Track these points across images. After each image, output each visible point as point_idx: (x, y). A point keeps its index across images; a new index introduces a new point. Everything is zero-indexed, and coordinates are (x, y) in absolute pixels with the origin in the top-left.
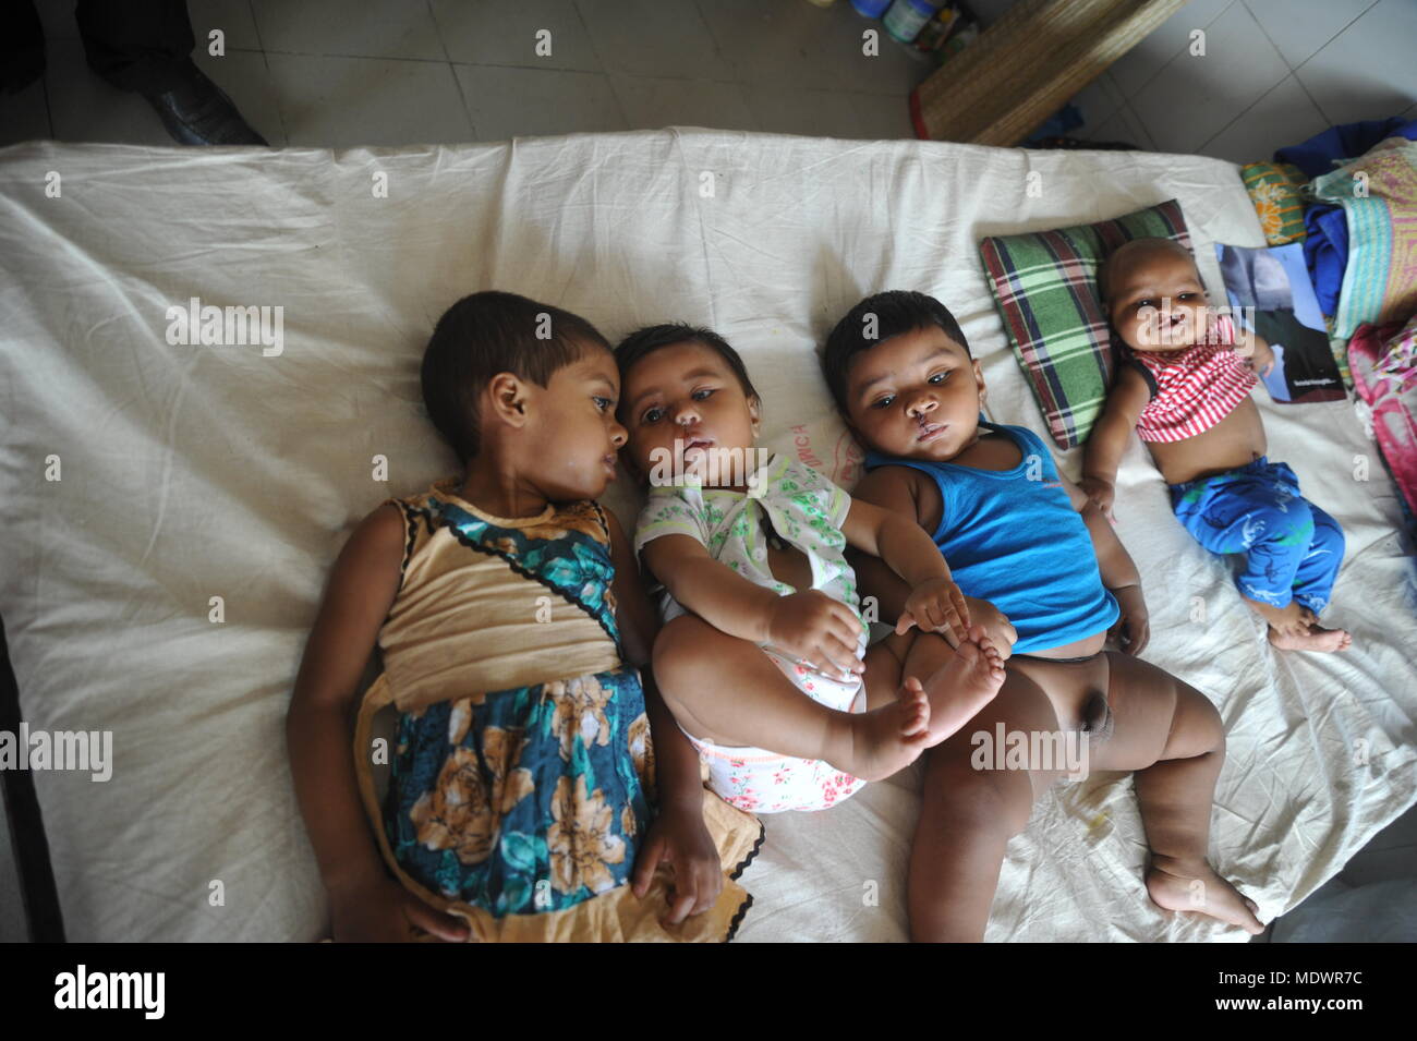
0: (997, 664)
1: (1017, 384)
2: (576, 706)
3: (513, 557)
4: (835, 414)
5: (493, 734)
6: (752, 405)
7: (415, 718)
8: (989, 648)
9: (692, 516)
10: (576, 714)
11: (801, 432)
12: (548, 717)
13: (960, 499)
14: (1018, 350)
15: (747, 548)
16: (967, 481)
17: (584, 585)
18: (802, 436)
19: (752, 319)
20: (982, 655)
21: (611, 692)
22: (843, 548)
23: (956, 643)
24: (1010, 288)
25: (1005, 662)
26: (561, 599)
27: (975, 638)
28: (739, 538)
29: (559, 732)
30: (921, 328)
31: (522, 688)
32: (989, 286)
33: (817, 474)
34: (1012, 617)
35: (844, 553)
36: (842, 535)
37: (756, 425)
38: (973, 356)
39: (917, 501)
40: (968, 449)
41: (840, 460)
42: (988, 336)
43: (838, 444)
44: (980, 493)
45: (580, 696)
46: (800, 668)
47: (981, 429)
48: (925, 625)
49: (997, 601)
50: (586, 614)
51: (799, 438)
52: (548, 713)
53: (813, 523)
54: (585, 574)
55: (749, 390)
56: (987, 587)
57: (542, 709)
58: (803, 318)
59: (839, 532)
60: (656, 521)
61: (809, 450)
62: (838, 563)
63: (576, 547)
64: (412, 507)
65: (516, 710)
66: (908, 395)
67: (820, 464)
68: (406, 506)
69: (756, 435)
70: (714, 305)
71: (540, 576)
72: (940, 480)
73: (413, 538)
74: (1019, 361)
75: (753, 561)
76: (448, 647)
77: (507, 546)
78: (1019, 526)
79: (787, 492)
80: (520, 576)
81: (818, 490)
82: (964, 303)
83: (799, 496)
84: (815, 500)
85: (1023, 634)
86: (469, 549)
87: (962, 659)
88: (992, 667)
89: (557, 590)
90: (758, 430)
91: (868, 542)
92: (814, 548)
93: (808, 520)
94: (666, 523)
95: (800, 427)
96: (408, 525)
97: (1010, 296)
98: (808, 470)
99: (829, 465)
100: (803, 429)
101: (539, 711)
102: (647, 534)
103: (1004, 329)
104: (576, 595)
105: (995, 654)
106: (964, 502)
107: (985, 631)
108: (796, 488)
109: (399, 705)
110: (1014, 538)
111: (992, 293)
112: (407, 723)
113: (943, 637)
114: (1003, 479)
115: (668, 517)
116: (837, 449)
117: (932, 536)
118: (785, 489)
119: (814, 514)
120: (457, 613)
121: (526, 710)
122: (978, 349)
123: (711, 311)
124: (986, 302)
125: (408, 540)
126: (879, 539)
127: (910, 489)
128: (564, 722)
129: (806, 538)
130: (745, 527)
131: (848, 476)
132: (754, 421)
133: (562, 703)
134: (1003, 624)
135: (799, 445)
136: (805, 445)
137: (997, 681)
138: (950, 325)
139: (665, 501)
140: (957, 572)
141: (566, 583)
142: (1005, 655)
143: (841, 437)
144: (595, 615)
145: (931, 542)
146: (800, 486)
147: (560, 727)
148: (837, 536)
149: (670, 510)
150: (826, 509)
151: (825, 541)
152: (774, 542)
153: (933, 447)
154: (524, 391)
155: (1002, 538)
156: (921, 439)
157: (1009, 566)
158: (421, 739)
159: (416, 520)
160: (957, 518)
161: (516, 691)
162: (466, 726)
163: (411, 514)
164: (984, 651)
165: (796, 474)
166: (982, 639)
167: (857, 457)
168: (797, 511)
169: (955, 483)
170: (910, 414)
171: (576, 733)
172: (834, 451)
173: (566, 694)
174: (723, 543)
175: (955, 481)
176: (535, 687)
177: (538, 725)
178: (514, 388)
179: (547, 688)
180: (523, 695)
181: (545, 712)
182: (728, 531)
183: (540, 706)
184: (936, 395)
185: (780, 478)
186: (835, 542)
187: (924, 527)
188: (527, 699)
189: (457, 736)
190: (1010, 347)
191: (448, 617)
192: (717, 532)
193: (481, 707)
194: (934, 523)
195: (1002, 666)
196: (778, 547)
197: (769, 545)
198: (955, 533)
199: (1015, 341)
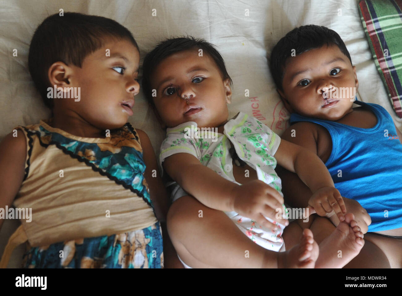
0: (360, 235)
1: (376, 80)
2: (132, 248)
3: (94, 163)
4: (275, 91)
5: (87, 261)
6: (227, 85)
7: (41, 251)
8: (355, 227)
9: (192, 144)
10: (131, 252)
11: (255, 100)
12: (117, 253)
13: (341, 143)
14: (377, 61)
15: (222, 164)
16: (346, 133)
17: (133, 177)
18: (255, 103)
19: (231, 36)
20: (351, 230)
21: (149, 240)
22: (275, 167)
23: (337, 222)
24: (374, 27)
25: (364, 235)
26: (121, 187)
27: (348, 220)
28: (218, 158)
29: (121, 262)
30: (328, 45)
31: (104, 236)
32: (362, 25)
33: (263, 125)
34: (369, 211)
35: (275, 169)
36: (274, 159)
37: (229, 96)
38: (353, 63)
39: (317, 143)
40: (347, 115)
41: (275, 118)
42: (359, 53)
43: (275, 109)
44: (353, 140)
45: (134, 242)
46: (249, 233)
47: (355, 104)
48: (321, 213)
49: (362, 202)
50: (135, 194)
51: (253, 104)
52: (117, 251)
53: (259, 152)
54: (134, 171)
55: (225, 76)
56: (354, 193)
57: (114, 249)
58: (260, 38)
59: (273, 158)
60: (172, 146)
61: (259, 111)
62: (273, 175)
63: (127, 156)
64: (30, 130)
65: (100, 248)
66: (319, 82)
67: (265, 119)
68: (27, 130)
69: (229, 102)
70: (210, 27)
71: (108, 173)
72: (331, 132)
73: (31, 147)
74: (377, 67)
75: (225, 172)
76: (60, 212)
77: (90, 156)
78: (374, 161)
79: (245, 134)
80: (98, 173)
81: (262, 133)
82: (348, 33)
83: (252, 137)
84: (261, 139)
85: (375, 221)
86: (68, 156)
87: (340, 232)
88: (357, 237)
89: (119, 182)
90: (230, 99)
91: (289, 164)
92: (259, 166)
93: (256, 150)
94: (177, 147)
95: (254, 98)
96: (28, 140)
97: (374, 31)
98: (258, 122)
99: (270, 120)
100: (256, 99)
101: (112, 250)
102: (166, 153)
103: (369, 49)
104: (129, 184)
105: (358, 230)
106: (344, 145)
107: (354, 217)
108: (250, 132)
109: (32, 243)
110: (371, 167)
111: (364, 29)
112: (36, 253)
113: (329, 220)
114: (366, 133)
115: (179, 144)
116: (274, 111)
117: (325, 163)
118: (244, 132)
119: (259, 147)
120: (64, 193)
121: (106, 248)
122: (356, 59)
123: (209, 30)
124: (360, 34)
125: (28, 148)
126: (295, 164)
127: (314, 136)
128: (124, 257)
129: (254, 160)
130: (221, 152)
131: (279, 127)
132: (228, 93)
133: (124, 246)
134: (363, 213)
135: (254, 108)
136: (257, 108)
137: (360, 245)
138: (342, 45)
139: (177, 135)
140: (338, 184)
141: (123, 178)
142: (364, 231)
143: (277, 104)
144: (140, 194)
145: (324, 166)
146: (253, 131)
147: (122, 259)
148: (272, 160)
149: (180, 140)
150: (267, 144)
151: (265, 162)
152: (237, 162)
153: (330, 112)
154: (69, 71)
155: (364, 166)
156: (324, 107)
157: (367, 183)
158: (45, 262)
159: (33, 137)
160: (340, 153)
161: (101, 238)
162: (71, 256)
163: (30, 134)
164: (353, 228)
165: (251, 124)
166: (352, 221)
167: (285, 117)
168: (251, 145)
169: (339, 134)
170: (319, 92)
171: (130, 263)
172: (273, 112)
173: (127, 240)
174: (209, 160)
175: (339, 133)
176: (111, 236)
177: (111, 258)
178: (64, 70)
179: (117, 236)
180: (104, 240)
181: (116, 250)
182: (211, 154)
183: (113, 247)
184: (334, 83)
185: (241, 126)
186: (271, 163)
187: (321, 157)
188: (106, 243)
189: (65, 262)
190: (372, 59)
191: (59, 196)
192: (206, 154)
193: (81, 245)
194: (326, 156)
195: (363, 237)
196: (239, 165)
197: (234, 163)
198: (338, 162)
199: (375, 56)
